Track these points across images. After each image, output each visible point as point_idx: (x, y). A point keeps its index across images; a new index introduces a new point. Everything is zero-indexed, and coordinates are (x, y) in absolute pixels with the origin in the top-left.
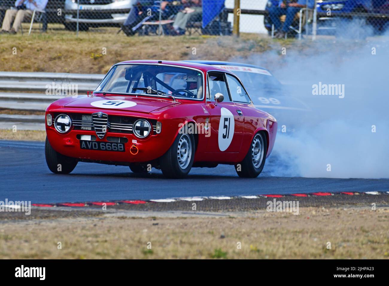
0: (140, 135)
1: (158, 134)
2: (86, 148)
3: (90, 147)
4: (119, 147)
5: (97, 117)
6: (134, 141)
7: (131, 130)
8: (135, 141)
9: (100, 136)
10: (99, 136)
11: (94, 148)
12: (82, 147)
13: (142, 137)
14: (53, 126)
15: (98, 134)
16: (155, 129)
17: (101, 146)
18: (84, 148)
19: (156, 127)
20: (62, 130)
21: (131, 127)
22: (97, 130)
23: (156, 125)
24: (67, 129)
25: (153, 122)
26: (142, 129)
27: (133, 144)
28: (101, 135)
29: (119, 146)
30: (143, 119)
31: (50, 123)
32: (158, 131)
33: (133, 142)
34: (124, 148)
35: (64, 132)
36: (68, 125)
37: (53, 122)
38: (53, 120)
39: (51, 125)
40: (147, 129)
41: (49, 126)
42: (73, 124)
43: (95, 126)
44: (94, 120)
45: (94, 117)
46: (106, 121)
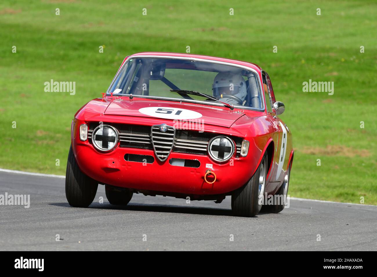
0: (218, 158)
1: (245, 157)
5: (159, 131)
6: (209, 166)
7: (205, 150)
8: (211, 166)
9: (161, 158)
10: (159, 157)
13: (220, 160)
14: (90, 140)
15: (158, 154)
16: (240, 151)
19: (240, 148)
20: (103, 148)
21: (206, 146)
22: (158, 149)
23: (241, 144)
24: (111, 145)
25: (237, 140)
26: (221, 150)
27: (207, 169)
28: (162, 156)
30: (224, 136)
31: (84, 137)
32: (244, 153)
33: (207, 167)
35: (105, 150)
36: (113, 141)
37: (88, 136)
38: (88, 132)
39: (86, 139)
40: (228, 150)
41: (83, 141)
42: (119, 139)
43: (156, 144)
44: (154, 135)
45: (154, 130)
46: (172, 137)
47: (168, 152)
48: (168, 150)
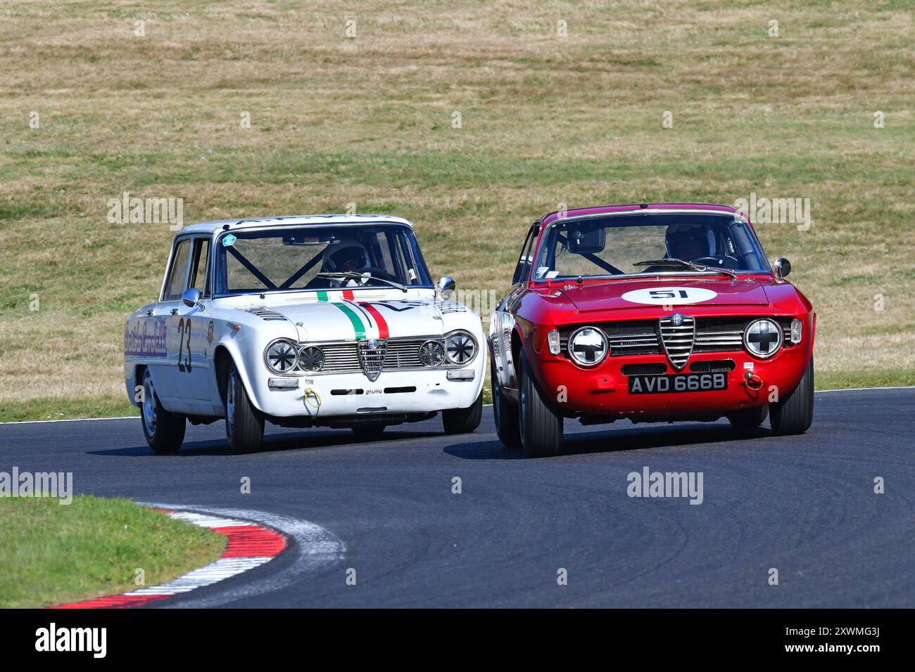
0: (761, 352)
1: (798, 344)
2: (641, 390)
3: (650, 388)
4: (716, 381)
5: (671, 324)
6: (749, 366)
7: (740, 343)
8: (751, 365)
9: (678, 364)
11: (659, 389)
12: (633, 390)
13: (764, 355)
14: (565, 353)
15: (673, 358)
16: (790, 336)
17: (677, 383)
18: (637, 391)
19: (790, 332)
20: (587, 361)
21: (740, 337)
23: (790, 326)
24: (600, 355)
25: (784, 322)
26: (764, 340)
27: (746, 371)
28: (680, 361)
29: (715, 378)
30: (765, 318)
31: (555, 350)
32: (795, 339)
33: (745, 367)
34: (726, 382)
35: (590, 364)
36: (601, 349)
37: (561, 346)
38: (561, 341)
39: (559, 351)
40: (773, 337)
41: (554, 355)
42: (609, 344)
43: (668, 344)
44: (664, 331)
45: (663, 325)
46: (691, 330)
47: (687, 354)
48: (688, 351)
